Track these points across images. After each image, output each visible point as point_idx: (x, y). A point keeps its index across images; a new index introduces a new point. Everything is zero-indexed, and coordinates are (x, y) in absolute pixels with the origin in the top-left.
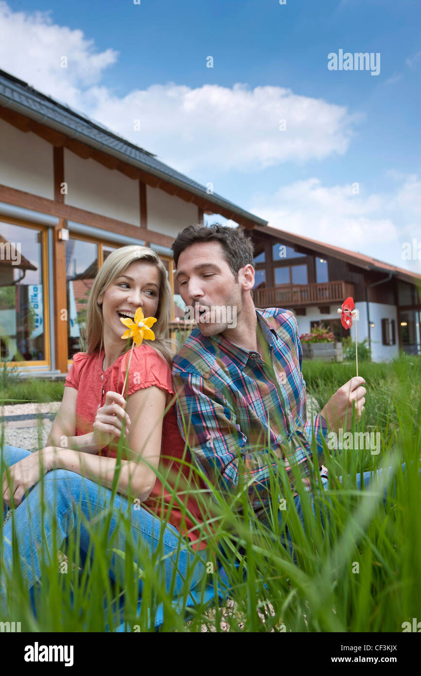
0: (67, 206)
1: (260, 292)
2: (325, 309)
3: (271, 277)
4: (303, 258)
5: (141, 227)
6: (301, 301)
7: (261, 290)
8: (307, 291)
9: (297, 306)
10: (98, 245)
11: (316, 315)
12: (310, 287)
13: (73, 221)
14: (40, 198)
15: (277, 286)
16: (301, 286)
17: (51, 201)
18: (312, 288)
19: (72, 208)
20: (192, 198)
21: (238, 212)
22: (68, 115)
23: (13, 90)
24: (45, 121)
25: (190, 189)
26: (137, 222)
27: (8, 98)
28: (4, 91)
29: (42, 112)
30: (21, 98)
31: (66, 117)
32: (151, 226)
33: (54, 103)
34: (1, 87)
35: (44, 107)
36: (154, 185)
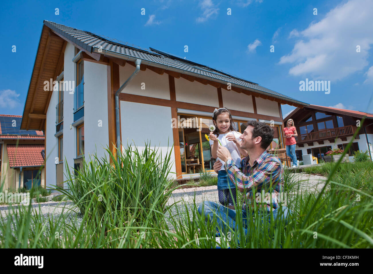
1: (312, 134)
2: (344, 139)
3: (316, 127)
4: (331, 117)
5: (255, 113)
6: (332, 136)
7: (312, 133)
8: (334, 131)
9: (330, 138)
11: (340, 142)
12: (335, 130)
15: (319, 131)
16: (330, 129)
18: (336, 130)
20: (274, 99)
21: (295, 102)
22: (222, 75)
23: (201, 70)
24: (212, 80)
25: (273, 96)
26: (252, 111)
27: (199, 74)
28: (197, 71)
29: (211, 76)
30: (203, 73)
31: (221, 76)
32: (259, 112)
33: (216, 71)
34: (196, 70)
35: (212, 74)
36: (257, 97)
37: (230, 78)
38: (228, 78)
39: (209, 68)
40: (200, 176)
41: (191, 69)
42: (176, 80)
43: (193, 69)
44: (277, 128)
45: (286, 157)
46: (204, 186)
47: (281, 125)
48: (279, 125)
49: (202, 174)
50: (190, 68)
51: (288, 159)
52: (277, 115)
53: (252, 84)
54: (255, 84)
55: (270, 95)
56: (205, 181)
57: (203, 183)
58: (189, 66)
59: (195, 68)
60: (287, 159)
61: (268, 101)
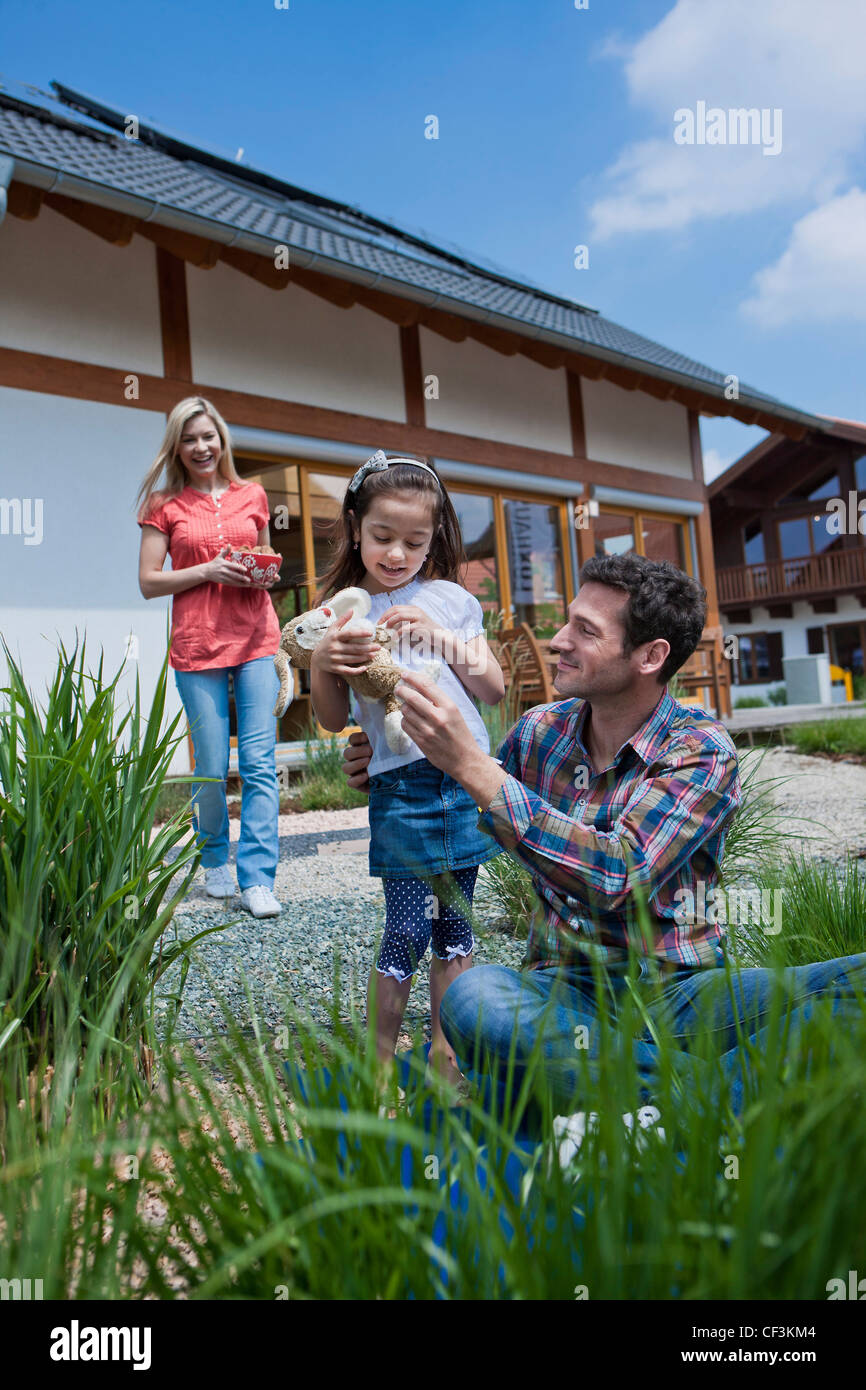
0: (432, 431)
5: (575, 456)
10: (493, 498)
13: (443, 458)
14: (381, 423)
17: (401, 426)
19: (441, 434)
20: (672, 392)
21: (768, 408)
22: (423, 256)
23: (321, 228)
24: (379, 284)
25: (664, 375)
26: (566, 448)
27: (313, 253)
28: (304, 237)
29: (373, 267)
30: (333, 245)
31: (419, 263)
32: (595, 453)
33: (398, 234)
34: (298, 227)
35: (377, 253)
36: (593, 375)
37: (462, 277)
38: (452, 273)
39: (359, 216)
40: (302, 755)
41: (274, 225)
42: (193, 274)
43: (284, 222)
44: (678, 529)
45: (713, 671)
46: (326, 809)
47: (695, 518)
48: (688, 518)
49: (314, 744)
50: (269, 217)
51: (719, 681)
52: (680, 471)
53: (568, 312)
54: (580, 310)
55: (652, 371)
56: (331, 781)
57: (320, 792)
58: (263, 203)
59: (293, 216)
60: (713, 678)
61: (641, 399)
